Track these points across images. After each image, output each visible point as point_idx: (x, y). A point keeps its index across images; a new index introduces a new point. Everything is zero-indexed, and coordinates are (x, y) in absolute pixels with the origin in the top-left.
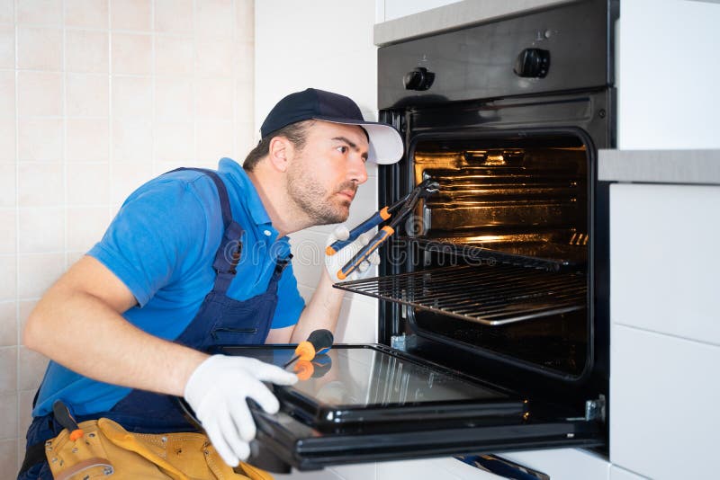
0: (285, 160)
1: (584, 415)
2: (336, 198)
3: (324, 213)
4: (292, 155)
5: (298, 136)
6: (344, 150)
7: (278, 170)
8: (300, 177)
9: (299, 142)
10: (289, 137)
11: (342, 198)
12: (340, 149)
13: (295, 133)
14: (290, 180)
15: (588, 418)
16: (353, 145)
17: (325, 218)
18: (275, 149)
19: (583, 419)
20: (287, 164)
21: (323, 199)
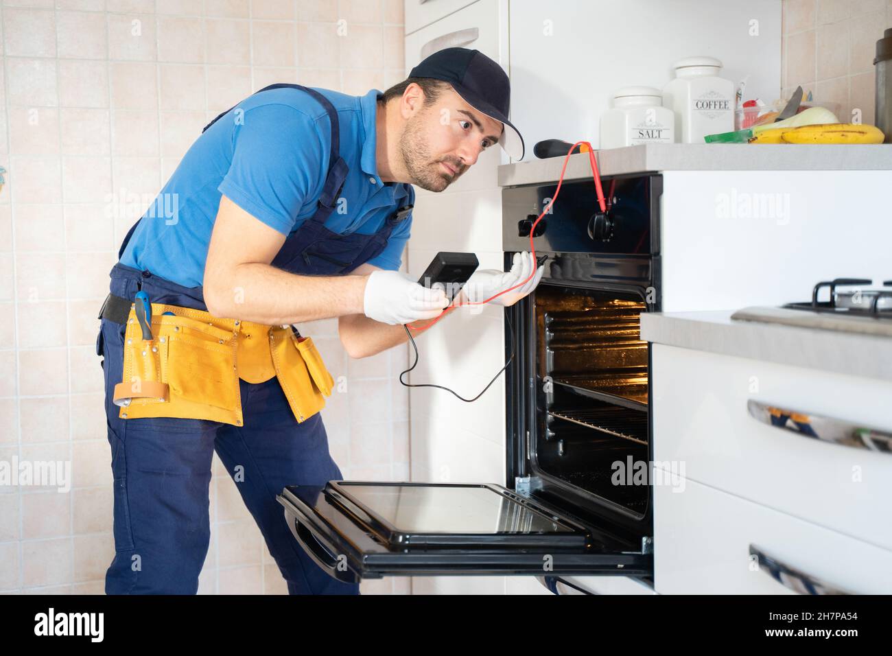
0: (412, 109)
1: (641, 550)
2: (437, 166)
3: (420, 175)
4: (420, 108)
5: (432, 93)
6: (467, 125)
7: (402, 117)
8: (416, 132)
9: (430, 99)
10: (425, 89)
11: (443, 169)
12: (463, 123)
13: (432, 89)
14: (407, 130)
15: (643, 553)
16: (478, 124)
17: (420, 181)
18: (410, 94)
19: (640, 553)
20: (413, 113)
21: (425, 163)
